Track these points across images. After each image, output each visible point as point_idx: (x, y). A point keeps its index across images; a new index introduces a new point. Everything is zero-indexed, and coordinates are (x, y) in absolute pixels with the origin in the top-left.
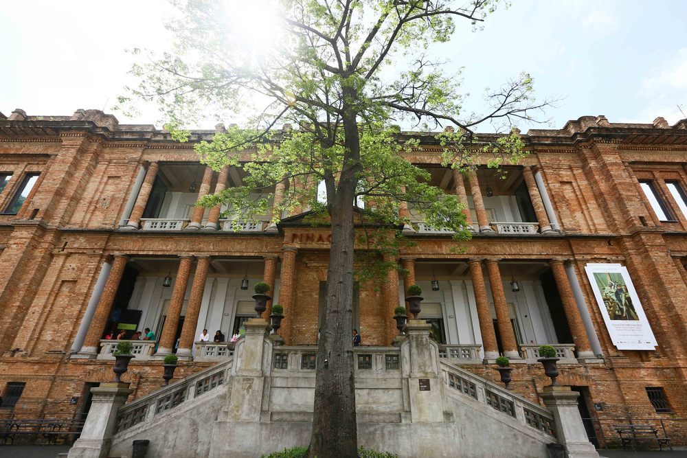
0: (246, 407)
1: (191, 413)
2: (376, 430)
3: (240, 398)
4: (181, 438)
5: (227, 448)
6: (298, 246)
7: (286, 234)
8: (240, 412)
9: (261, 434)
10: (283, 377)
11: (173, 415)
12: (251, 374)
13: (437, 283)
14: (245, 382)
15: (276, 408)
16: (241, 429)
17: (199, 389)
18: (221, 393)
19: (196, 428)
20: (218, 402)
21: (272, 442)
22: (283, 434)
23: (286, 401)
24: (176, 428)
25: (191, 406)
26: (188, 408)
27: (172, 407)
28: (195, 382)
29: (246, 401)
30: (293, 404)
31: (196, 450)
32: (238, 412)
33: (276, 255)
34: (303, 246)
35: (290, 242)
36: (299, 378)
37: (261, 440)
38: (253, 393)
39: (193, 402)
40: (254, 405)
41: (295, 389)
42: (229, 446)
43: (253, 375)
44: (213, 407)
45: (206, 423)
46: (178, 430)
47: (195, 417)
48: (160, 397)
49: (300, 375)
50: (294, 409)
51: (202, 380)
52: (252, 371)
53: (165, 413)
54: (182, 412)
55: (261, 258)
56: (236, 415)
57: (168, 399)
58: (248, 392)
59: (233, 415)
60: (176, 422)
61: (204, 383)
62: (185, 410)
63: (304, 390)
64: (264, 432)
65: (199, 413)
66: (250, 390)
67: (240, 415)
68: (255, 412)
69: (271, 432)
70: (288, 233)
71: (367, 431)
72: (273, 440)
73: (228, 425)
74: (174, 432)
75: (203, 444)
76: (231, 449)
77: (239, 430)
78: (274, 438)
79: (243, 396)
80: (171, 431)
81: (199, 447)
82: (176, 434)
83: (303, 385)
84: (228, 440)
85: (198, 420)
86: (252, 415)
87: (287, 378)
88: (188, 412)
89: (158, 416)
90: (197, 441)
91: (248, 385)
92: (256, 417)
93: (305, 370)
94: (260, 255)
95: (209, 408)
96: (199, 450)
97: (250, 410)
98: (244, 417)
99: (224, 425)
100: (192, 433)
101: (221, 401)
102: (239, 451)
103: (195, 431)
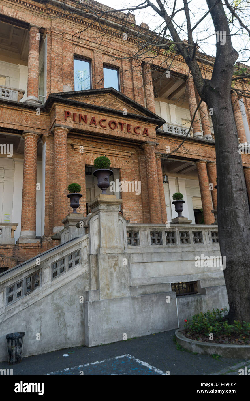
0: (115, 285)
1: (53, 297)
2: (218, 293)
3: (109, 276)
4: (46, 326)
5: (105, 326)
6: (71, 126)
7: (57, 110)
8: (111, 290)
9: (134, 308)
10: (138, 253)
11: (31, 302)
12: (113, 252)
13: (167, 176)
14: (111, 259)
15: (137, 282)
16: (115, 305)
17: (55, 271)
18: (80, 273)
19: (62, 312)
20: (80, 282)
21: (145, 314)
22: (153, 305)
23: (143, 275)
24: (38, 316)
25: (51, 290)
26: (47, 293)
27: (26, 294)
28: (50, 264)
29: (115, 279)
30: (150, 278)
31: (66, 335)
32: (108, 290)
33: (39, 131)
34: (76, 126)
35: (63, 120)
36: (152, 253)
37: (135, 314)
38: (119, 269)
39: (52, 285)
40: (123, 281)
41: (149, 264)
42: (107, 324)
43: (116, 252)
44: (77, 288)
45: (71, 305)
46: (41, 318)
47: (58, 301)
48: (9, 284)
49: (152, 250)
50: (152, 282)
51: (57, 261)
52: (114, 248)
53: (19, 301)
54: (40, 297)
55: (21, 132)
56: (107, 294)
57: (19, 285)
58: (115, 269)
59: (105, 294)
60: (36, 309)
61: (59, 264)
62: (44, 295)
63: (157, 264)
64: (136, 306)
65: (61, 297)
66: (117, 268)
67: (111, 293)
68: (125, 288)
69: (142, 305)
70: (60, 109)
71: (213, 294)
72: (145, 312)
73: (102, 303)
74: (37, 320)
75: (73, 327)
76: (110, 327)
77: (114, 307)
78: (146, 310)
79: (111, 274)
80: (33, 321)
81: (68, 331)
82: (39, 322)
83: (156, 260)
84: (105, 319)
85: (62, 304)
86: (122, 292)
87: (142, 254)
88: (49, 297)
89: (12, 306)
90: (65, 326)
91: (114, 262)
92: (127, 293)
93: (155, 246)
94: (20, 128)
95: (72, 290)
96: (69, 334)
97: (120, 286)
98: (116, 294)
99: (98, 305)
100: (58, 318)
101: (83, 281)
102: (117, 327)
103: (60, 315)
